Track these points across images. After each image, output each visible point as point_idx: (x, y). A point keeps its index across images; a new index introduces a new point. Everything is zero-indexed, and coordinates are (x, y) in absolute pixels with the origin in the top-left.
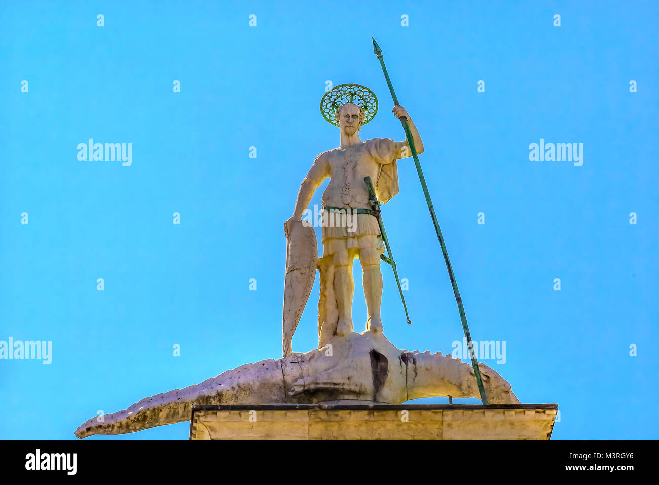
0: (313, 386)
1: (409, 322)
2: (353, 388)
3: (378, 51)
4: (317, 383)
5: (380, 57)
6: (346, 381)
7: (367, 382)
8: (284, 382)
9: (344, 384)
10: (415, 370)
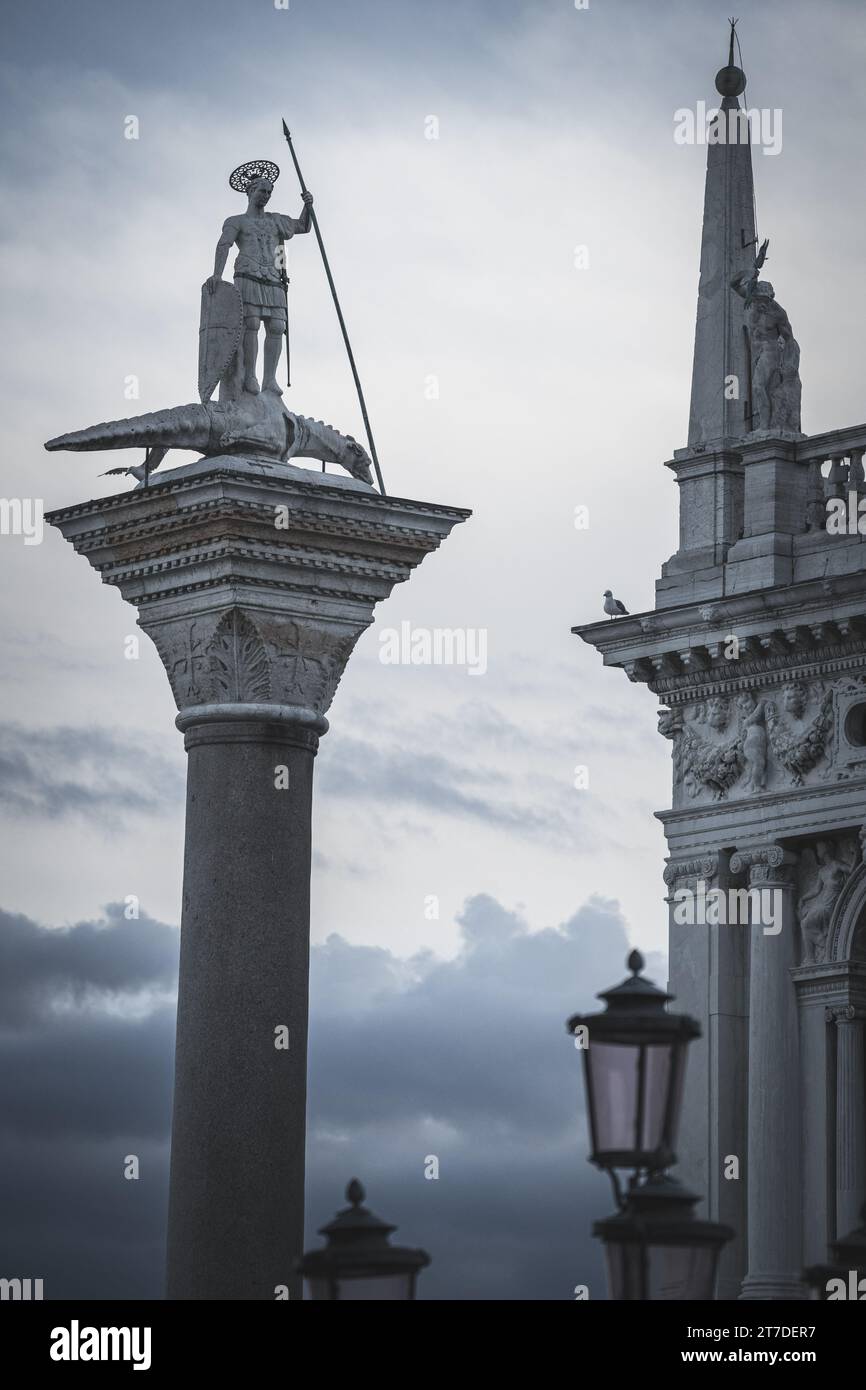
0: (242, 440)
1: (289, 385)
2: (271, 446)
3: (287, 133)
4: (246, 438)
5: (289, 140)
6: (267, 441)
7: (282, 444)
8: (211, 428)
9: (265, 442)
10: (309, 436)
